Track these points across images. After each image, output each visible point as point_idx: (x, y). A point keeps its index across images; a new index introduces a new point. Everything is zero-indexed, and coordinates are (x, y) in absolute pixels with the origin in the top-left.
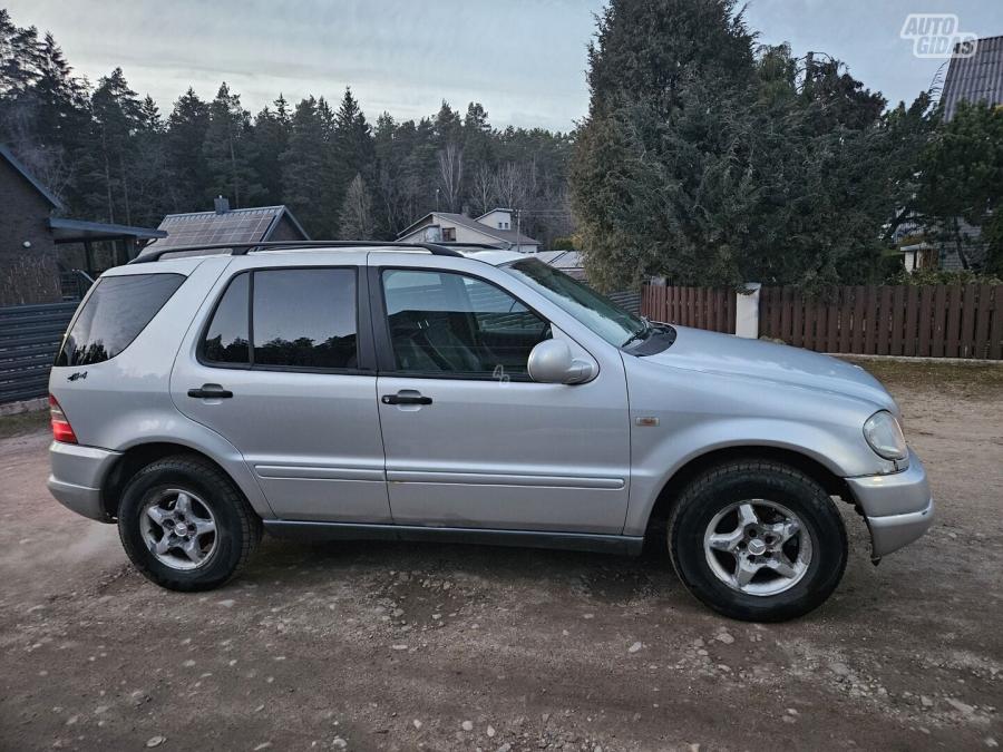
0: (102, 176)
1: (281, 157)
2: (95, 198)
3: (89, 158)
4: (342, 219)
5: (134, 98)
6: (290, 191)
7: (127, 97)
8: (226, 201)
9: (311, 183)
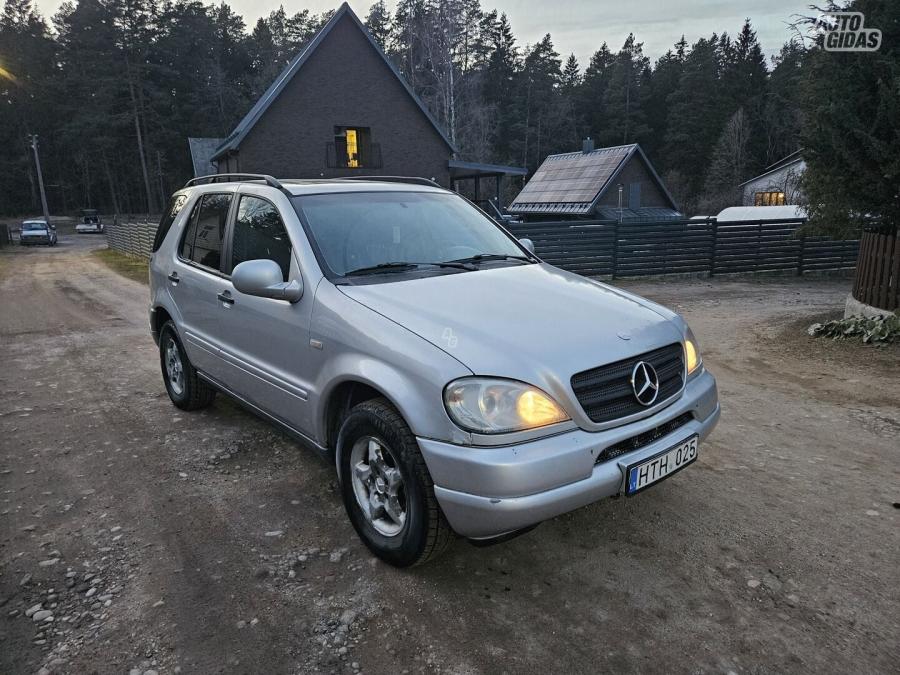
0: (523, 125)
1: (670, 97)
2: (514, 144)
3: (516, 111)
4: (715, 154)
5: (557, 58)
6: (672, 129)
7: (551, 58)
8: (592, 142)
9: (694, 120)
